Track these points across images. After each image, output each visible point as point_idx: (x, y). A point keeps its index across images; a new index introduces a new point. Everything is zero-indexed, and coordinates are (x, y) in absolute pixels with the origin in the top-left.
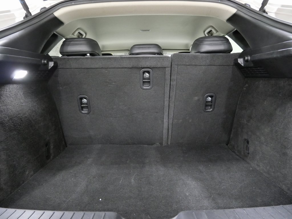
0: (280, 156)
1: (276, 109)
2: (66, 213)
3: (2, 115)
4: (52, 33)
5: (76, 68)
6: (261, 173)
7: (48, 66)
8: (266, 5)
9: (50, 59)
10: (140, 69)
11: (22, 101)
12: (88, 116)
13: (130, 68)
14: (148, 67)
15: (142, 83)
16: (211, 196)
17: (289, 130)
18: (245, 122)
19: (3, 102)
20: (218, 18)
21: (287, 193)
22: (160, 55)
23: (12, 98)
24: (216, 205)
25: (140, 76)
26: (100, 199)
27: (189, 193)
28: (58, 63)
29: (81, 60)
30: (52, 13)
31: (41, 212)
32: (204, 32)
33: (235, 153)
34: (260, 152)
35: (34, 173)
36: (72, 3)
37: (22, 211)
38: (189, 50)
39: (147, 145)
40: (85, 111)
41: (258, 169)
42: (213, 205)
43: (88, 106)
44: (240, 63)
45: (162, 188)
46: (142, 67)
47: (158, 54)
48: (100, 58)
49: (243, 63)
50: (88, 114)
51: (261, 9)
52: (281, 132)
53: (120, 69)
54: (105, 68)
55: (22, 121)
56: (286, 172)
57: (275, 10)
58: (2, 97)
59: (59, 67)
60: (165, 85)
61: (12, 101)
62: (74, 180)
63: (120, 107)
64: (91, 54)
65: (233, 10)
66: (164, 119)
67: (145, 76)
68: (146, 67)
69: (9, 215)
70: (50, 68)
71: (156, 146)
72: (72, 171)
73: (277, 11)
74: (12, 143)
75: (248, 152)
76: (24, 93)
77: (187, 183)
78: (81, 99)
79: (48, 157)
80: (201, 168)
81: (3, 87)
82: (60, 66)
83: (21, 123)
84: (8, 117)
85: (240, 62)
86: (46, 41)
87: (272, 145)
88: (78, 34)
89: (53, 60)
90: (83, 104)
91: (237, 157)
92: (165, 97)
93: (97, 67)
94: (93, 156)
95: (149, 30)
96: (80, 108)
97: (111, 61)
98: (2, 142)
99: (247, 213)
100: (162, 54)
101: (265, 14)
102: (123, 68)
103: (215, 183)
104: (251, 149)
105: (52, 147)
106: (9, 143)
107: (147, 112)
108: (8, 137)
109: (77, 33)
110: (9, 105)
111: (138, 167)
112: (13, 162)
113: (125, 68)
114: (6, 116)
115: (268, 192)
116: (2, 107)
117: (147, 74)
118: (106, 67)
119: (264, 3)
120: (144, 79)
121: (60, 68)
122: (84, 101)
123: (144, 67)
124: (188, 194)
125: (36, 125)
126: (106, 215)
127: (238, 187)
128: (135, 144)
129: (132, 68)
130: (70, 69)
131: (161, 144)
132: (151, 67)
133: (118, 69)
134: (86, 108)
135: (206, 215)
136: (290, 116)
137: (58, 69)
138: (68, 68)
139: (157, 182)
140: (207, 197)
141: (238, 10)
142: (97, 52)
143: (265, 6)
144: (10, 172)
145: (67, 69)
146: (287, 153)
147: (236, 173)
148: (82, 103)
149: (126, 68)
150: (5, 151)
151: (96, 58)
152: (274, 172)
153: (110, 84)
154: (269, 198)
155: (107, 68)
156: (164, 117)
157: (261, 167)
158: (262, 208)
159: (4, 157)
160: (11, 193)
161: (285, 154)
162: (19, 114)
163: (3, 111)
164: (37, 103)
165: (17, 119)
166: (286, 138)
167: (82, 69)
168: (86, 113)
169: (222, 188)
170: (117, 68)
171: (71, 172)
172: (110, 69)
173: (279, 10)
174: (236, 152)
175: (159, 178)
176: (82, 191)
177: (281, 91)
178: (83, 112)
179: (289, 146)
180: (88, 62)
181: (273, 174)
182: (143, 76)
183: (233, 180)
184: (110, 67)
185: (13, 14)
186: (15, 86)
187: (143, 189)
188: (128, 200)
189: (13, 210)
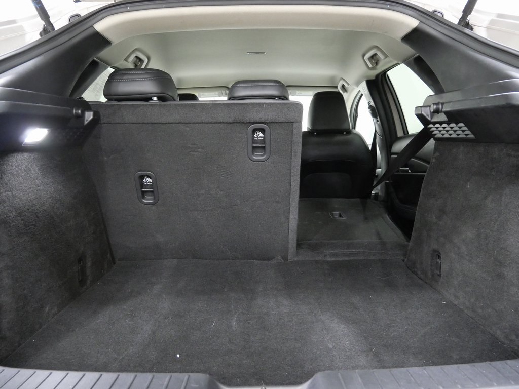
0: (493, 280)
1: (486, 198)
2: (123, 375)
3: (4, 207)
4: (91, 60)
5: (133, 122)
6: (460, 309)
7: (84, 119)
8: (470, 13)
9: (87, 106)
10: (248, 124)
11: (38, 182)
12: (154, 208)
13: (230, 123)
14: (262, 121)
15: (250, 149)
16: (372, 350)
17: (507, 234)
18: (434, 220)
19: (6, 184)
20: (386, 34)
21: (503, 344)
22: (283, 99)
23: (21, 177)
24: (380, 363)
25: (247, 138)
26: (178, 356)
27: (334, 344)
28: (101, 114)
29: (141, 108)
30: (92, 26)
31: (79, 374)
32: (364, 56)
33: (417, 274)
34: (460, 274)
35: (59, 311)
36: (127, 7)
37: (47, 372)
38: (336, 87)
39: (260, 260)
40: (148, 200)
41: (456, 303)
42: (374, 365)
43: (153, 191)
44: (425, 115)
45: (287, 336)
46: (251, 121)
47: (280, 98)
48: (175, 105)
49: (430, 116)
50: (153, 204)
51: (462, 21)
52: (494, 238)
53: (212, 124)
54: (184, 123)
55: (38, 217)
56: (502, 307)
57: (485, 24)
58: (4, 176)
59: (102, 122)
60: (291, 153)
61: (21, 183)
62: (130, 323)
63: (212, 193)
64: (159, 98)
65: (412, 23)
66: (290, 214)
67: (256, 138)
68: (258, 121)
69: (24, 379)
70: (86, 123)
71: (275, 261)
72: (125, 307)
73: (489, 24)
74: (21, 257)
75: (439, 273)
76: (40, 168)
77: (329, 327)
78: (142, 177)
79: (82, 282)
80: (356, 300)
81: (6, 158)
82: (104, 119)
83: (36, 222)
84: (15, 210)
85: (425, 113)
86: (79, 74)
87: (479, 260)
88: (135, 59)
89: (92, 109)
90: (144, 187)
91: (420, 281)
92: (292, 174)
93: (170, 122)
94: (162, 281)
95: (263, 53)
96: (140, 194)
97: (197, 111)
98: (3, 254)
99: (429, 374)
100: (287, 99)
101: (467, 31)
102: (217, 123)
103: (380, 327)
104: (445, 267)
105: (89, 264)
106: (16, 257)
107: (260, 202)
108: (15, 246)
109: (132, 58)
110: (16, 189)
111: (244, 299)
112: (24, 290)
113: (221, 123)
114: (11, 209)
115: (471, 343)
116: (4, 194)
117: (261, 134)
118: (187, 122)
119: (468, 10)
120: (254, 142)
121: (105, 123)
122: (146, 182)
123: (255, 121)
124: (331, 346)
125: (62, 224)
126: (190, 379)
127: (420, 334)
128: (239, 259)
129: (234, 123)
130: (123, 125)
131: (285, 258)
132: (268, 121)
133: (208, 125)
134: (150, 194)
135: (359, 378)
136: (509, 210)
137: (100, 123)
138: (118, 123)
139: (277, 325)
140: (365, 351)
141: (421, 22)
142: (170, 94)
143: (469, 16)
144: (17, 308)
145: (118, 125)
146: (504, 274)
147: (417, 310)
148: (142, 185)
149: (223, 123)
150: (9, 271)
151: (169, 105)
152: (482, 308)
153: (194, 151)
154: (472, 352)
155: (189, 123)
156: (291, 211)
157: (461, 300)
158: (456, 366)
159: (7, 281)
160: (20, 345)
161: (500, 276)
162: (34, 205)
163: (7, 200)
164: (63, 185)
165: (29, 214)
166: (502, 248)
167: (143, 125)
168: (149, 203)
169: (392, 335)
170: (207, 123)
171: (124, 309)
172: (194, 125)
173: (492, 22)
174: (419, 273)
175: (280, 319)
176: (145, 341)
177: (494, 166)
178: (145, 201)
179: (508, 263)
180: (155, 112)
181: (480, 311)
182: (254, 137)
183: (411, 322)
184: (194, 121)
185: (21, 27)
186: (26, 155)
187: (252, 338)
188: (227, 357)
189: (31, 371)
